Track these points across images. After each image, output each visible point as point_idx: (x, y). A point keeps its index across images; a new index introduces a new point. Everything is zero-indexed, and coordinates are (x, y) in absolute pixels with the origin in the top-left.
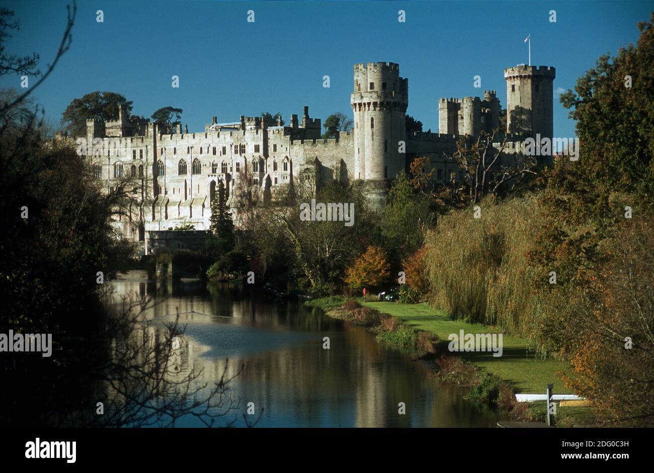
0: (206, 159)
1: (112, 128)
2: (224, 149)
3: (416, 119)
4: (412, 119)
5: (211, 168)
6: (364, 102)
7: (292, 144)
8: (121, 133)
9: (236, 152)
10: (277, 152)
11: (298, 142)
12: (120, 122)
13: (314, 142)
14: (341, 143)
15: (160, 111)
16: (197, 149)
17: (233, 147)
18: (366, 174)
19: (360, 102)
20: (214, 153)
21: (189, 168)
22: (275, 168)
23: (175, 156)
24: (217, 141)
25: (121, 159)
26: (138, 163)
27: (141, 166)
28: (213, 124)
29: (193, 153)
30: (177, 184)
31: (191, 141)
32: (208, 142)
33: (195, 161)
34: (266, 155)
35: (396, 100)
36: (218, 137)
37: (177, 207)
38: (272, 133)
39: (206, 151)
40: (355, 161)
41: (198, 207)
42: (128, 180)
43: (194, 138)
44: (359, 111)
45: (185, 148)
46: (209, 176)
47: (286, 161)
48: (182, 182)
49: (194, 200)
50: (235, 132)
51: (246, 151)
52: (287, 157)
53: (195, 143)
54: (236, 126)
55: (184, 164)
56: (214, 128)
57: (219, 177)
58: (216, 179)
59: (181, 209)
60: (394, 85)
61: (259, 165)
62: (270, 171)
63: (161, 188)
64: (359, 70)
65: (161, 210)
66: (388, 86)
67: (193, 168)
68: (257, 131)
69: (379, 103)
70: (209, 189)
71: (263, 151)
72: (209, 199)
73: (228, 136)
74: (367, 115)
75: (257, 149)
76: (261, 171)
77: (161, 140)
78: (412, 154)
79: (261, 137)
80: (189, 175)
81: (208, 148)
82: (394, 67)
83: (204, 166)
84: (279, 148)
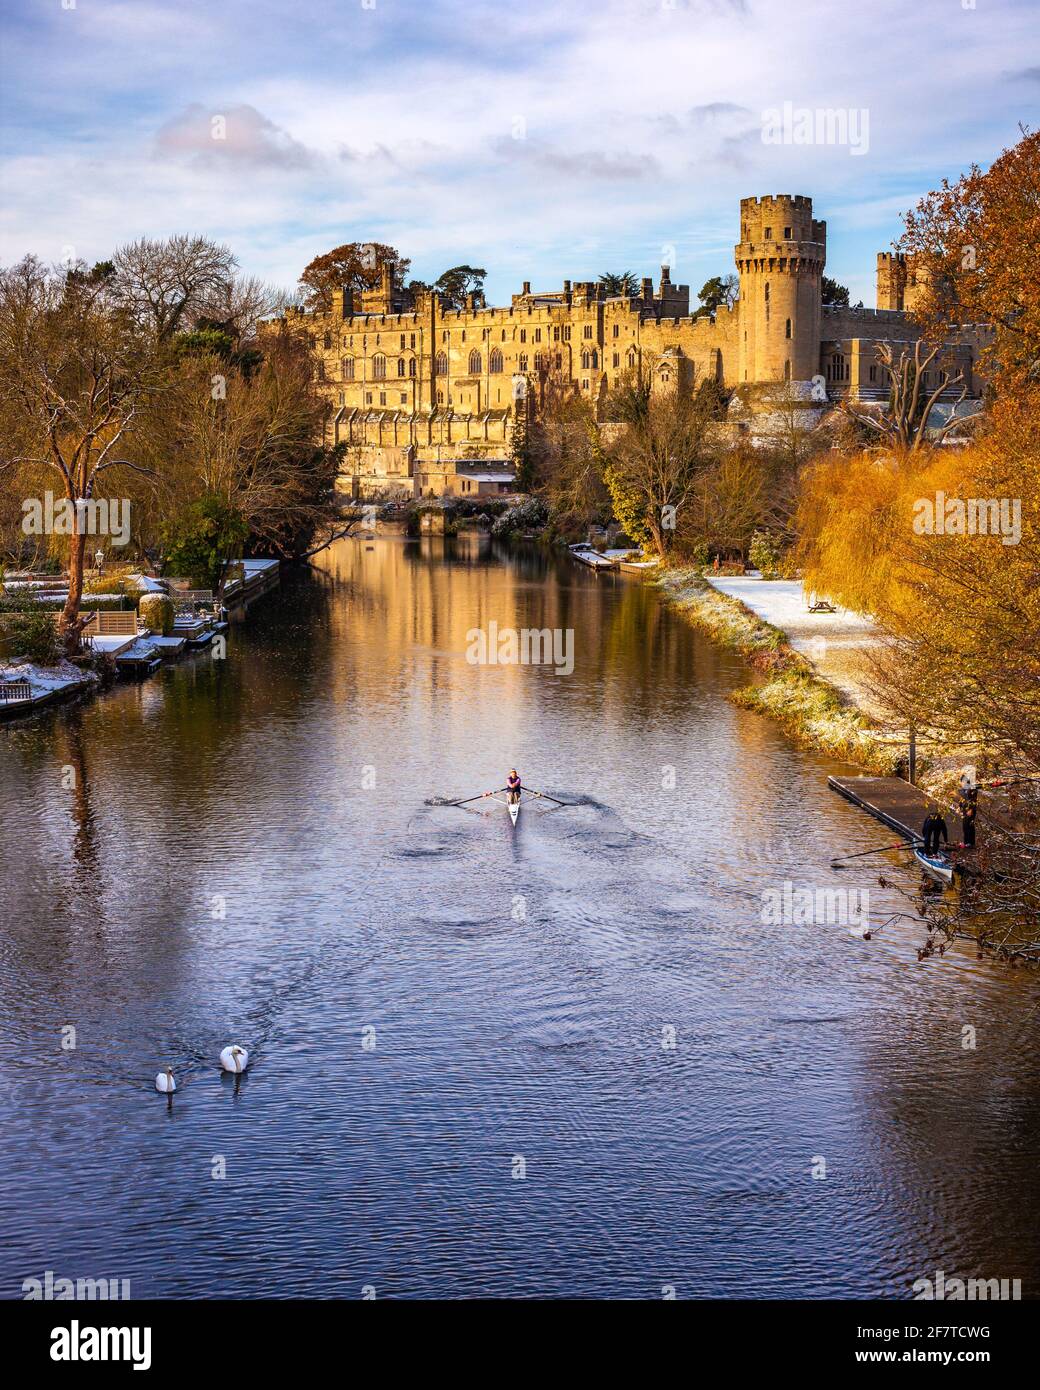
0: (510, 348)
1: (371, 300)
2: (538, 332)
3: (840, 282)
4: (832, 283)
5: (518, 363)
6: (755, 257)
7: (642, 324)
8: (385, 308)
9: (556, 338)
10: (619, 338)
11: (651, 322)
12: (383, 292)
13: (677, 322)
14: (719, 324)
15: (450, 273)
16: (496, 333)
17: (552, 329)
18: (757, 373)
19: (749, 258)
20: (523, 339)
21: (485, 364)
22: (616, 363)
23: (463, 345)
24: (527, 319)
25: (383, 349)
26: (407, 356)
27: (412, 361)
28: (524, 294)
29: (491, 339)
30: (467, 388)
31: (489, 321)
32: (514, 321)
33: (493, 352)
34: (602, 342)
35: (806, 256)
36: (530, 313)
37: (466, 424)
38: (612, 307)
39: (511, 335)
40: (740, 352)
41: (497, 424)
42: (394, 382)
43: (493, 316)
44: (747, 273)
45: (479, 332)
46: (515, 375)
47: (632, 351)
48: (473, 385)
49: (492, 412)
50: (555, 306)
51: (572, 335)
52: (633, 346)
53: (493, 324)
54: (558, 298)
55: (478, 356)
56: (526, 300)
57: (530, 377)
58: (525, 381)
59: (473, 427)
60: (803, 232)
61: (590, 357)
62: (609, 368)
63: (443, 394)
64: (749, 209)
65: (441, 428)
66: (793, 234)
67: (491, 363)
68: (588, 305)
69: (778, 260)
70: (514, 395)
71: (598, 337)
72: (514, 412)
73: (544, 312)
74: (759, 280)
75: (587, 334)
76: (594, 367)
77: (442, 319)
78: (830, 342)
79: (595, 313)
80: (485, 373)
81: (514, 331)
82: (805, 204)
83: (507, 359)
84: (621, 331)
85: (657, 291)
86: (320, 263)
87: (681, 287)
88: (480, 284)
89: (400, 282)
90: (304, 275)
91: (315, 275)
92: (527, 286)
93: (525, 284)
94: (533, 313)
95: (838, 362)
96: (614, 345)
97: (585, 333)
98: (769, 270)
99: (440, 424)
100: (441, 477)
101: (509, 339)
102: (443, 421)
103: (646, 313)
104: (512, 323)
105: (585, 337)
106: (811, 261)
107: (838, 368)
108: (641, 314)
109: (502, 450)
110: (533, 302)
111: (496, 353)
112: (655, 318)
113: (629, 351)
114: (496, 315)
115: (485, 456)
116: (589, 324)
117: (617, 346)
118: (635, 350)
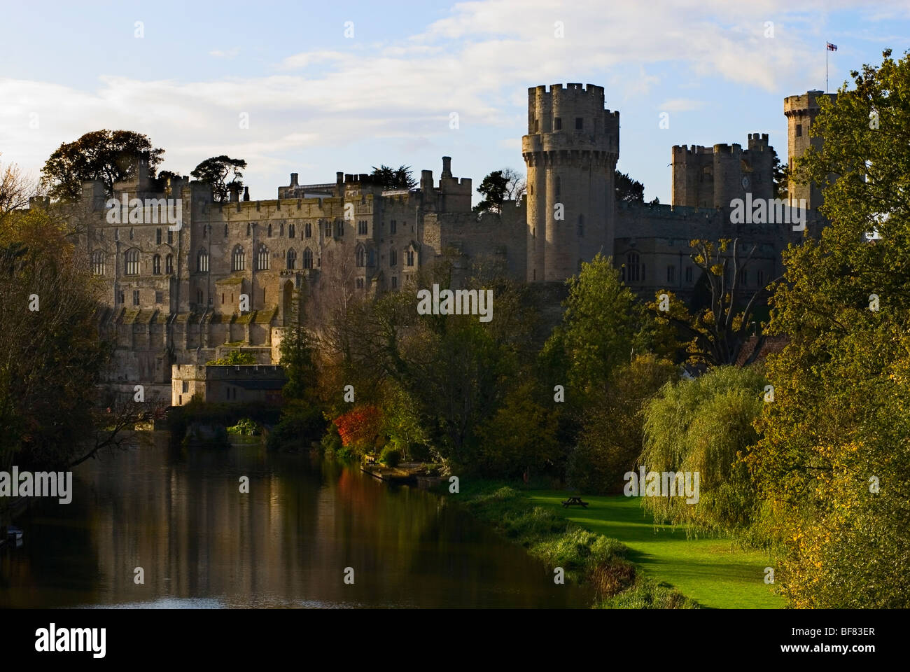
1: (122, 192)
4: (625, 178)
6: (544, 150)
9: (328, 234)
10: (397, 234)
12: (135, 183)
13: (460, 218)
14: (505, 220)
15: (206, 163)
16: (262, 227)
17: (324, 225)
18: (547, 272)
19: (537, 149)
20: (292, 235)
21: (249, 260)
22: (393, 260)
23: (226, 240)
24: (296, 214)
25: (137, 244)
26: (164, 252)
27: (170, 256)
28: (291, 186)
29: (256, 234)
30: (229, 287)
31: (254, 215)
32: (282, 215)
33: (259, 249)
34: (378, 240)
35: (599, 148)
36: (299, 207)
37: (228, 326)
38: (388, 201)
39: (279, 231)
40: (528, 250)
41: (262, 326)
42: (148, 280)
43: (258, 210)
44: (536, 165)
45: (243, 226)
46: (282, 273)
47: (411, 249)
48: (236, 284)
49: (256, 314)
50: (328, 199)
51: (345, 231)
52: (413, 242)
53: (258, 218)
54: (329, 190)
55: (241, 253)
56: (293, 193)
57: (298, 276)
58: (294, 280)
59: (235, 330)
60: (595, 123)
61: (365, 254)
62: (385, 266)
63: (202, 293)
64: (537, 97)
65: (201, 330)
66: (584, 125)
67: (256, 260)
68: (363, 199)
69: (569, 152)
70: (282, 295)
71: (374, 233)
72: (281, 312)
73: (315, 207)
74: (548, 174)
75: (363, 229)
76: (370, 265)
77: (203, 212)
78: (625, 239)
79: (372, 208)
80: (249, 272)
81: (282, 226)
82: (597, 93)
83: (274, 256)
84: (399, 226)
85: (437, 183)
86: (67, 150)
87: (463, 180)
88: (240, 175)
89: (153, 171)
90: (49, 163)
91: (61, 164)
92: (294, 177)
93: (292, 175)
94: (303, 206)
95: (633, 261)
96: (392, 242)
97: (360, 229)
98: (559, 163)
99: (198, 326)
100: (203, 383)
101: (276, 234)
102: (203, 323)
103: (426, 207)
104: (280, 217)
105: (360, 233)
106: (604, 153)
107: (633, 268)
108: (421, 209)
109: (268, 354)
110: (303, 194)
111: (261, 250)
112: (435, 213)
113: (407, 248)
114: (262, 209)
115: (250, 360)
116: (364, 219)
117: (395, 243)
118: (415, 247)
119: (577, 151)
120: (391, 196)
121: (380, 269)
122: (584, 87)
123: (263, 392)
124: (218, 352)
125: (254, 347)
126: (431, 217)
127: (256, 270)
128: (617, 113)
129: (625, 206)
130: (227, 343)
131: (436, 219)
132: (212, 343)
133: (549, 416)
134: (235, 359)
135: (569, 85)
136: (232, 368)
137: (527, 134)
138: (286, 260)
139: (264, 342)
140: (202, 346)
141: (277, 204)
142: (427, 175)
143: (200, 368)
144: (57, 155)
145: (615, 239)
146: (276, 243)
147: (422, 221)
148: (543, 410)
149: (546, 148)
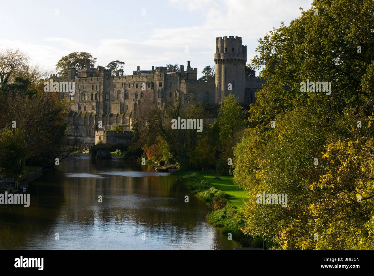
1: (82, 72)
8: (87, 75)
10: (172, 87)
12: (86, 69)
14: (208, 82)
16: (127, 85)
17: (147, 84)
21: (123, 96)
22: (170, 96)
23: (115, 89)
24: (138, 80)
25: (85, 90)
26: (95, 93)
27: (96, 94)
28: (137, 70)
29: (125, 87)
30: (116, 105)
31: (124, 80)
32: (134, 81)
33: (126, 92)
34: (165, 88)
35: (240, 58)
36: (139, 78)
37: (115, 118)
38: (169, 76)
39: (132, 86)
40: (216, 92)
41: (127, 118)
42: (89, 102)
43: (126, 78)
44: (218, 64)
45: (120, 84)
46: (133, 100)
47: (176, 92)
48: (118, 104)
49: (125, 114)
50: (149, 75)
51: (155, 85)
52: (177, 90)
53: (126, 81)
54: (150, 72)
55: (120, 93)
56: (138, 73)
57: (139, 101)
58: (137, 102)
59: (118, 119)
60: (238, 49)
61: (161, 94)
62: (168, 98)
63: (107, 107)
64: (219, 41)
65: (106, 119)
66: (235, 50)
67: (125, 96)
68: (161, 75)
69: (229, 59)
70: (133, 107)
71: (164, 86)
72: (133, 113)
73: (145, 77)
74: (223, 66)
75: (160, 85)
76: (163, 97)
77: (107, 79)
78: (249, 89)
79: (163, 78)
80: (123, 99)
81: (134, 84)
82: (239, 39)
83: (131, 94)
84: (173, 84)
85: (185, 70)
86: (65, 59)
87: (194, 69)
90: (59, 63)
91: (62, 63)
92: (138, 68)
94: (141, 77)
95: (251, 96)
96: (170, 89)
97: (159, 85)
98: (226, 63)
99: (106, 118)
100: (105, 137)
101: (131, 87)
102: (107, 117)
103: (182, 78)
104: (133, 81)
105: (159, 86)
106: (241, 59)
107: (251, 99)
108: (180, 78)
109: (128, 127)
110: (141, 73)
111: (127, 92)
112: (185, 80)
113: (175, 91)
114: (127, 78)
115: (122, 129)
116: (161, 82)
117: (171, 90)
118: (178, 91)
119: (232, 59)
120: (170, 74)
121: (166, 99)
122: (235, 37)
123: (125, 140)
124: (112, 126)
125: (124, 125)
126: (183, 81)
127: (125, 99)
128: (246, 46)
129: (249, 77)
130: (115, 123)
131: (185, 82)
132: (110, 123)
133: (212, 149)
134: (117, 129)
135: (229, 37)
136: (115, 132)
137: (216, 53)
138: (135, 96)
139: (127, 123)
140: (107, 124)
141: (132, 76)
142: (182, 67)
143: (105, 132)
144: (61, 60)
145: (245, 89)
146: (132, 90)
147: (180, 83)
148: (211, 147)
149: (222, 58)
